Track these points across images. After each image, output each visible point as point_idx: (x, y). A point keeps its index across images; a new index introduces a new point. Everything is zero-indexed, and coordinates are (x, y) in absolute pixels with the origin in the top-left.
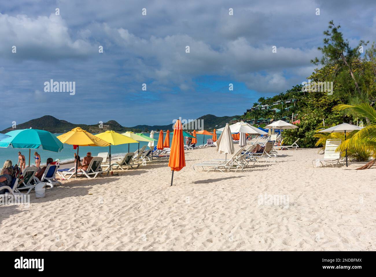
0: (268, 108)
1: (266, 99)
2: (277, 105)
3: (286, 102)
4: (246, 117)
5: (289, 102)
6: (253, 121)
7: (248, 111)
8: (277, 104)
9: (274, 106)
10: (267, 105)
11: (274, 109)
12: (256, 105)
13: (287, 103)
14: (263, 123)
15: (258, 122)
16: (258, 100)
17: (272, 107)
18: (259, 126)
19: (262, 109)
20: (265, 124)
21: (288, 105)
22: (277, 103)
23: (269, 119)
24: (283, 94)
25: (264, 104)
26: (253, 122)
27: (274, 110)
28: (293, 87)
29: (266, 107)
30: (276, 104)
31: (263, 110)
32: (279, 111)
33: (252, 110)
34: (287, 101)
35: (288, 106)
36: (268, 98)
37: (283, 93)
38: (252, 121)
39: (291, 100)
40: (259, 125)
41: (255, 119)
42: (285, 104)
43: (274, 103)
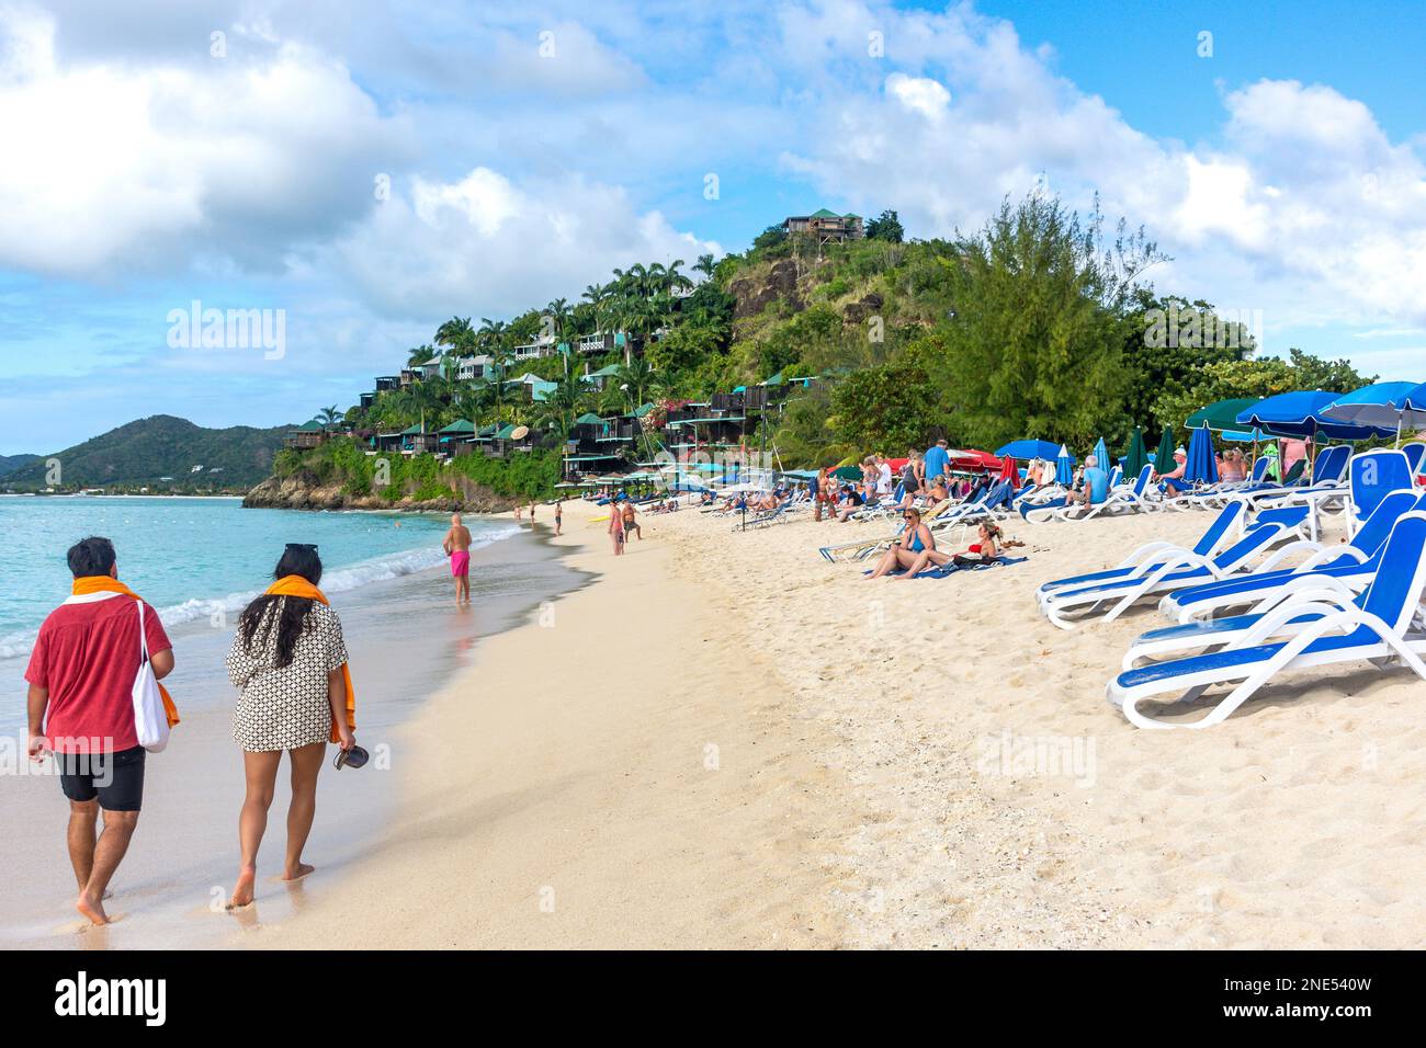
0: (487, 374)
1: (477, 326)
2: (535, 360)
3: (584, 347)
4: (369, 416)
5: (599, 345)
6: (416, 435)
7: (382, 384)
8: (536, 355)
9: (523, 362)
10: (482, 360)
11: (522, 379)
12: (423, 355)
13: (589, 354)
14: (474, 449)
15: (445, 439)
16: (435, 334)
17: (508, 368)
18: (449, 461)
19: (461, 376)
20: (483, 453)
21: (596, 359)
22: (534, 349)
23: (502, 426)
24: (565, 305)
25: (472, 353)
26: (418, 440)
27: (522, 383)
28: (617, 272)
29: (478, 370)
30: (531, 355)
31: (468, 380)
32: (553, 387)
33: (402, 383)
34: (585, 341)
35: (593, 369)
36: (490, 322)
37: (564, 301)
38: (408, 436)
39: (609, 339)
40: (449, 456)
41: (426, 429)
42: (579, 356)
43: (520, 351)
